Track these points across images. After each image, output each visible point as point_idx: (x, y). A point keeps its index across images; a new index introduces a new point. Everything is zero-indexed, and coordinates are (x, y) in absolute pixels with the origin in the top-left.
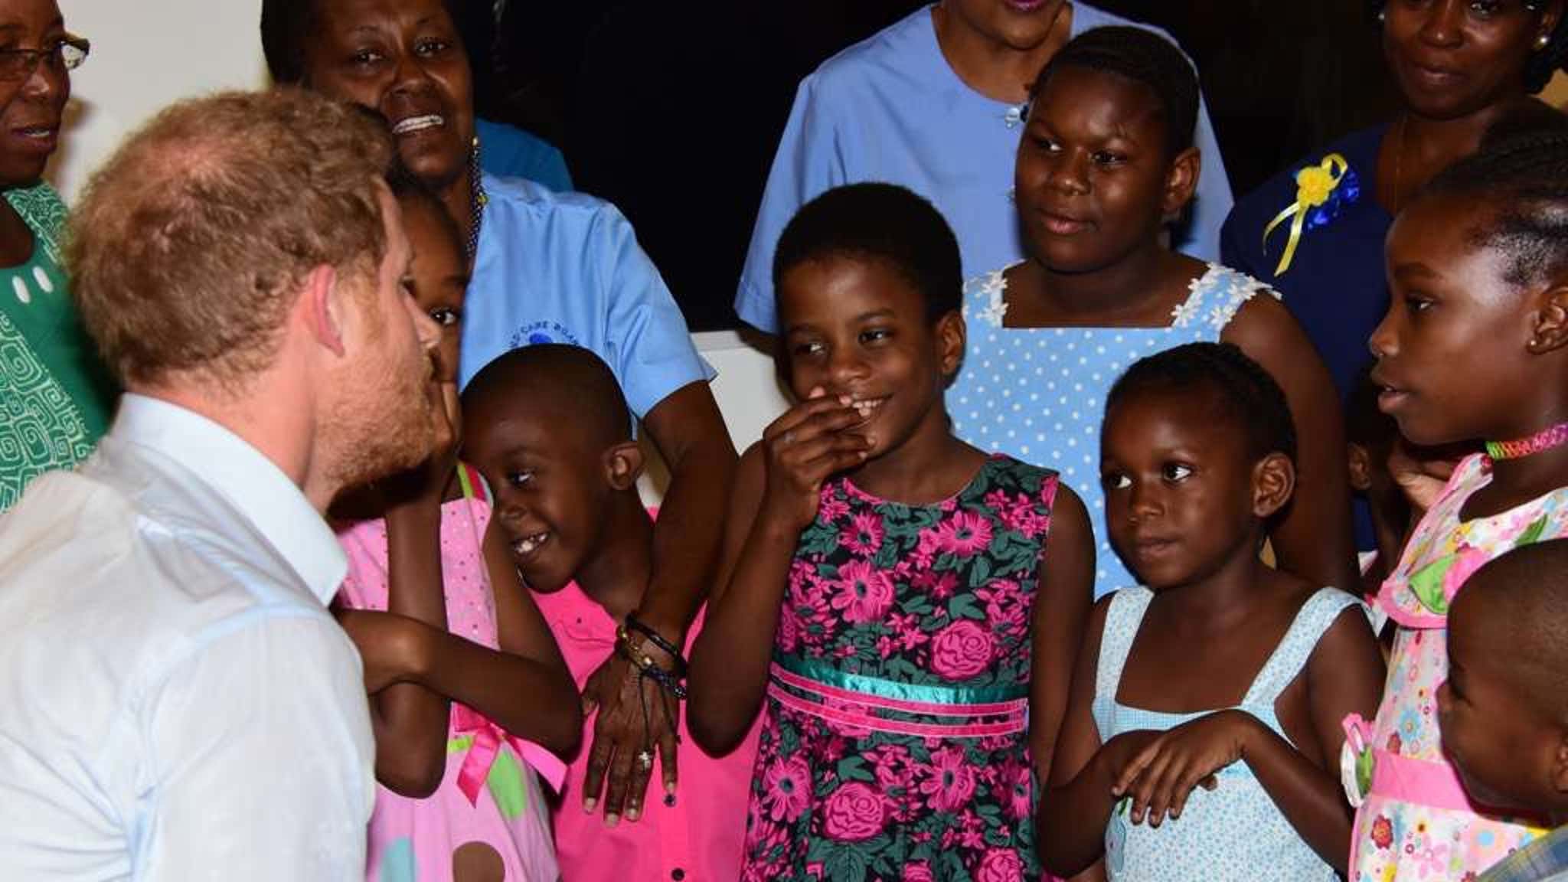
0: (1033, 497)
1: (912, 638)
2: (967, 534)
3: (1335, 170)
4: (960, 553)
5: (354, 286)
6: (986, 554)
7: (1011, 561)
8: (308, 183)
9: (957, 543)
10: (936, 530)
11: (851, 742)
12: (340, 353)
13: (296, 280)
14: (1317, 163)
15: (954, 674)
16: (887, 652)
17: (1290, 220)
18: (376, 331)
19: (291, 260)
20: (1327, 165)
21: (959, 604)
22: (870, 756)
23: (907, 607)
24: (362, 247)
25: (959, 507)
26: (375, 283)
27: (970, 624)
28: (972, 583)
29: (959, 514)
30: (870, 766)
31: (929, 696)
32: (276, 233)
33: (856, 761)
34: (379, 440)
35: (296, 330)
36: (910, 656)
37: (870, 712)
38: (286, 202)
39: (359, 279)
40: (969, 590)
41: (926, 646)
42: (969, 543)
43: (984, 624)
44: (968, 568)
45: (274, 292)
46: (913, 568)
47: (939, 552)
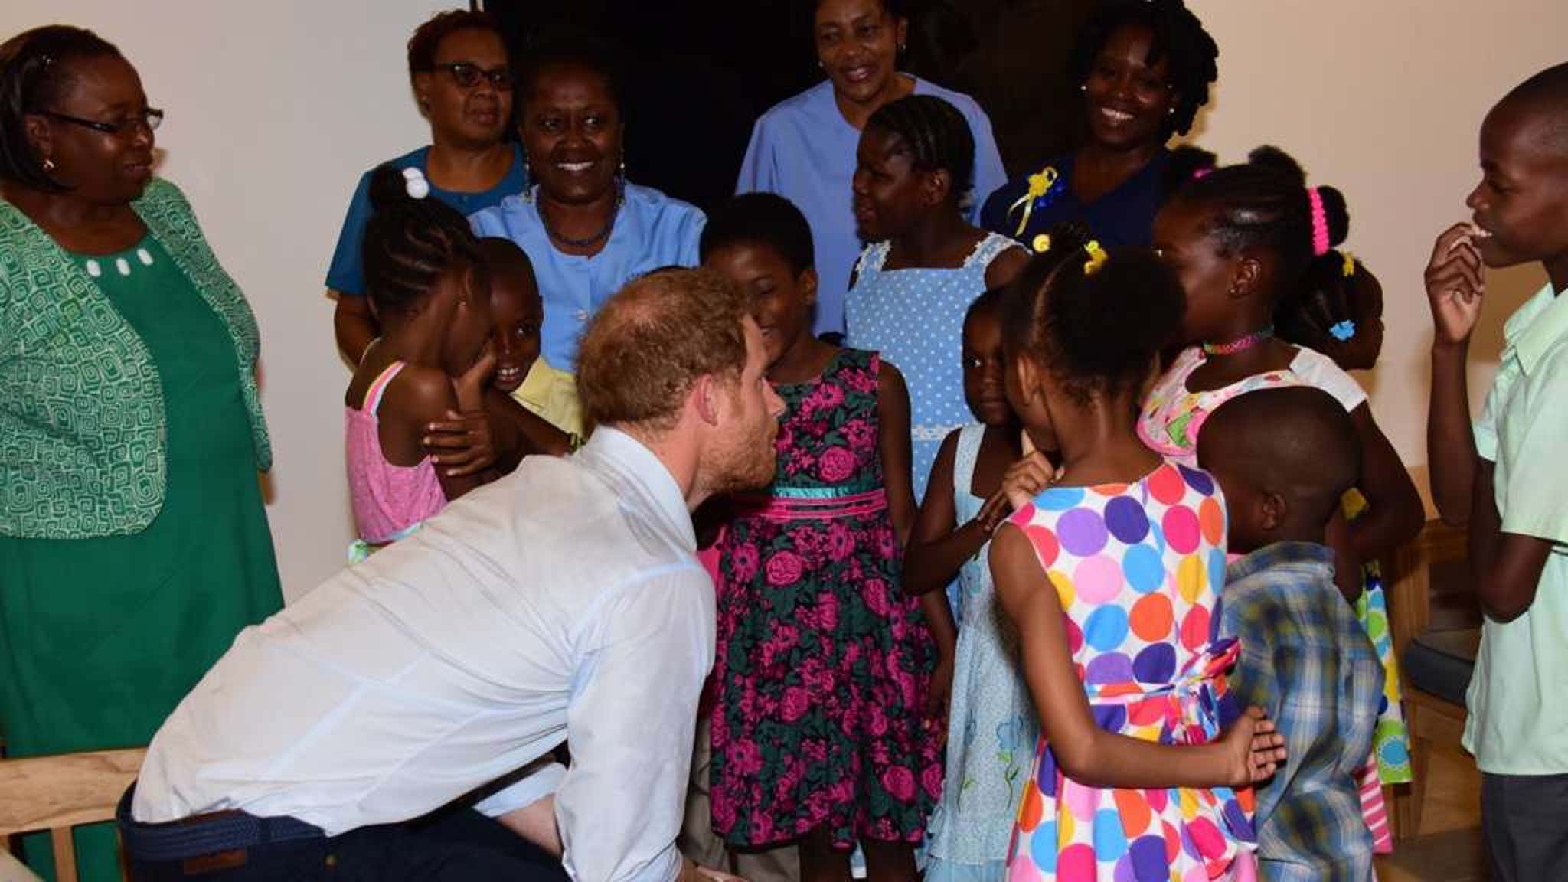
0: (866, 369)
1: (806, 462)
2: (829, 397)
3: (1050, 176)
4: (827, 409)
5: (725, 384)
6: (842, 406)
7: (857, 408)
8: (700, 327)
9: (824, 403)
10: (811, 397)
11: (780, 526)
12: (715, 424)
13: (690, 382)
14: (1040, 172)
15: (833, 479)
16: (793, 471)
17: (1024, 204)
18: (738, 409)
19: (687, 371)
20: (1045, 173)
21: (831, 438)
22: (790, 534)
23: (801, 444)
24: (731, 362)
25: (823, 380)
26: (738, 383)
27: (838, 448)
28: (837, 424)
29: (823, 386)
30: (791, 540)
31: (821, 494)
32: (679, 357)
33: (782, 538)
34: (737, 472)
35: (689, 410)
36: (807, 472)
37: (788, 508)
38: (684, 338)
39: (728, 381)
40: (835, 429)
41: (816, 464)
42: (830, 402)
43: (847, 447)
44: (832, 417)
45: (677, 389)
46: (800, 420)
47: (814, 410)
